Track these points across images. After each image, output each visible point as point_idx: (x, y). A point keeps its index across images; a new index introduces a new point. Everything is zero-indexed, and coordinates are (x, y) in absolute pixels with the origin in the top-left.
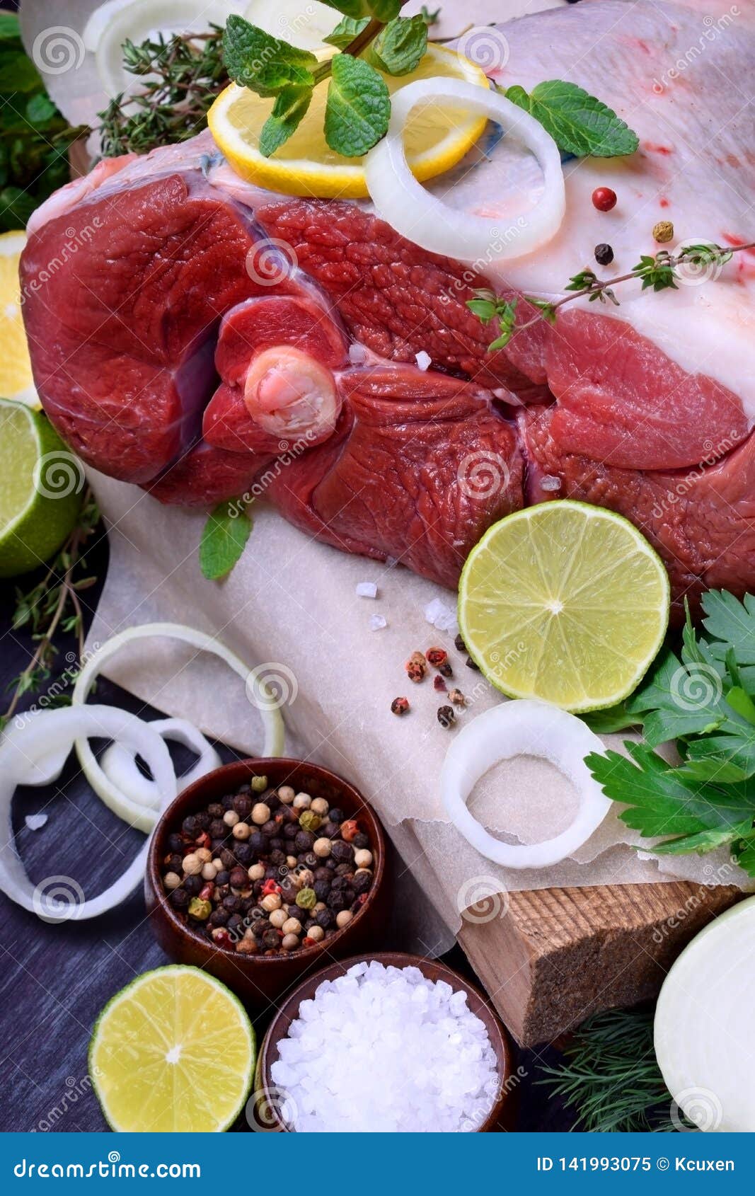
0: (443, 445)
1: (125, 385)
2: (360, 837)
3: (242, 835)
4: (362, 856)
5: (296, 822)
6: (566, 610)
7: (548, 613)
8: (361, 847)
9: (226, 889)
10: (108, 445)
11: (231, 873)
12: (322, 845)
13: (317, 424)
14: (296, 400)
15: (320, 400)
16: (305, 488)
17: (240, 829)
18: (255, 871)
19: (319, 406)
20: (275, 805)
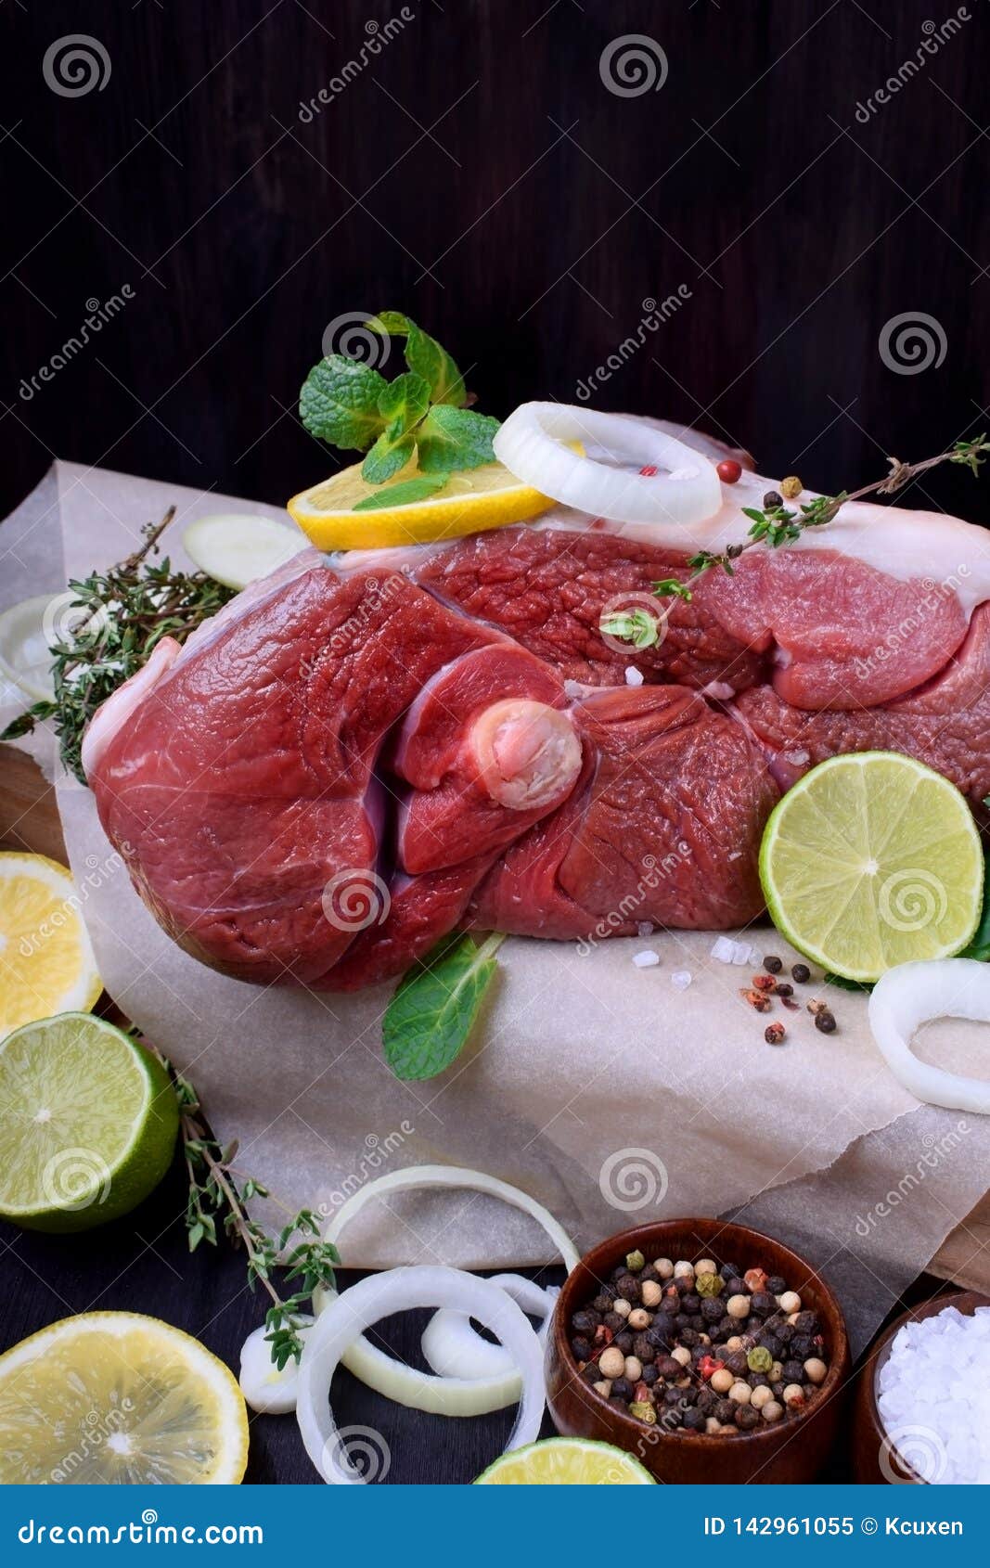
0: (691, 751)
1: (308, 835)
2: (776, 1281)
3: (644, 1323)
4: (789, 1300)
5: (694, 1292)
6: (882, 867)
7: (866, 878)
8: (782, 1293)
9: (661, 1383)
10: (291, 926)
11: (657, 1366)
12: (737, 1304)
13: (562, 773)
14: (536, 752)
15: (562, 742)
16: (550, 866)
17: (638, 1317)
18: (680, 1354)
19: (561, 751)
20: (661, 1280)
